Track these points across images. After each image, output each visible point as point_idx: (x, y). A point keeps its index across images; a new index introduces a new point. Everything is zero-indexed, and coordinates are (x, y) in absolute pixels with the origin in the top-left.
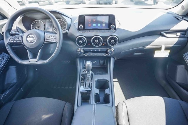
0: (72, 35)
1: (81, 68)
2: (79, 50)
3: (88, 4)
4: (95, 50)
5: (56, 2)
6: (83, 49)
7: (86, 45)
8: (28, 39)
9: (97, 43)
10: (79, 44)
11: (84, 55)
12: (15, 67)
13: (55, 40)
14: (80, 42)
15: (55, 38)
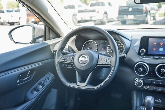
0: (130, 60)
1: (138, 104)
2: (137, 80)
3: (152, 24)
4: (160, 83)
5: (109, 22)
6: (143, 80)
7: (147, 74)
8: (80, 59)
9: (163, 73)
10: (139, 72)
11: (144, 87)
12: (57, 90)
13: (109, 63)
14: (140, 70)
15: (110, 61)
